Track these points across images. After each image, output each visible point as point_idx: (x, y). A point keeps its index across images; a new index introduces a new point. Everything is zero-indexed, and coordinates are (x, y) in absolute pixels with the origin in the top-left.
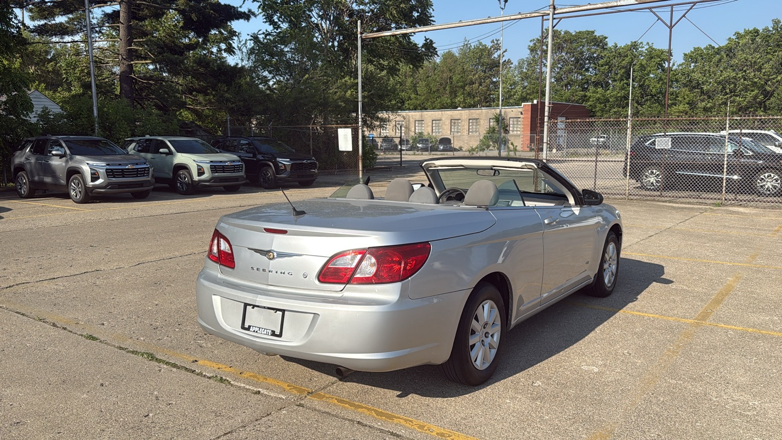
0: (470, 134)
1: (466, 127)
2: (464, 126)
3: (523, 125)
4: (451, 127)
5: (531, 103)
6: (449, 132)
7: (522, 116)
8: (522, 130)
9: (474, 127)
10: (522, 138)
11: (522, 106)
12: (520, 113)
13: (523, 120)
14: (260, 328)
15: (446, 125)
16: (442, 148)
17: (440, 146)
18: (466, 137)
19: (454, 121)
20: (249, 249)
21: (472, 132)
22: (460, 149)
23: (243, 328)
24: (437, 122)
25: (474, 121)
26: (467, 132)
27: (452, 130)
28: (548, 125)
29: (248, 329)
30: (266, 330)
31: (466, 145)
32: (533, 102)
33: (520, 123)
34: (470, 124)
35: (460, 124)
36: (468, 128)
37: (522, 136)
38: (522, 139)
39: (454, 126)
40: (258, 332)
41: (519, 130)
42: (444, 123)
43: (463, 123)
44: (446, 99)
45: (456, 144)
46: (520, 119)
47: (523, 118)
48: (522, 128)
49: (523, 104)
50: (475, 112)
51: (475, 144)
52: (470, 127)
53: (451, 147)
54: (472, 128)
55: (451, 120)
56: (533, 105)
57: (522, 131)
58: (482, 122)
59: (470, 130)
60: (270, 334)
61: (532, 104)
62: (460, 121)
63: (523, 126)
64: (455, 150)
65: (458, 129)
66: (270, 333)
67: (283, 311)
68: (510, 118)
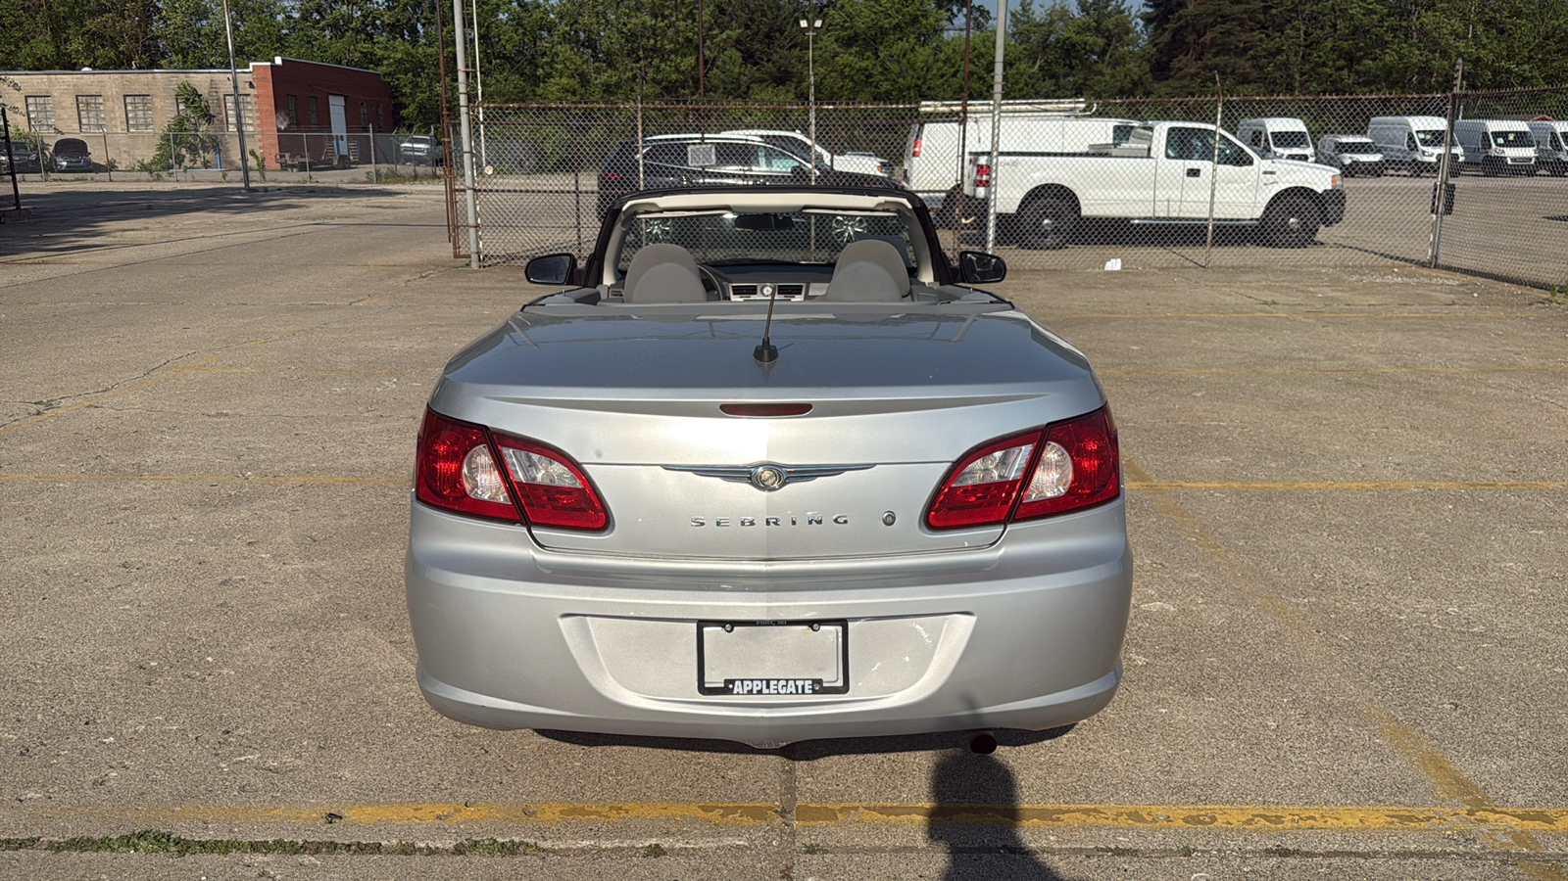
0: (132, 130)
1: (120, 113)
2: (112, 111)
3: (257, 111)
4: (79, 115)
5: (269, 64)
6: (77, 126)
7: (252, 92)
8: (259, 122)
9: (140, 114)
10: (260, 140)
11: (251, 69)
12: (247, 85)
13: (255, 99)
14: (768, 681)
15: (63, 108)
16: (65, 163)
17: (59, 159)
18: (123, 139)
19: (84, 101)
20: (667, 467)
21: (136, 126)
22: (110, 167)
23: (703, 689)
24: (42, 100)
25: (137, 100)
26: (125, 126)
27: (84, 121)
28: (468, 113)
29: (726, 689)
30: (791, 683)
31: (125, 156)
32: (273, 61)
33: (249, 107)
34: (129, 108)
35: (102, 108)
36: (124, 116)
37: (260, 137)
38: (261, 144)
39: (88, 111)
40: (765, 691)
41: (251, 122)
42: (60, 103)
43: (110, 104)
44: (43, 47)
45: (97, 155)
46: (249, 99)
47: (255, 96)
48: (258, 118)
49: (251, 64)
50: (139, 80)
51: (149, 154)
52: (130, 115)
53: (89, 162)
54: (136, 117)
55: (77, 96)
56: (274, 67)
57: (258, 125)
58: (158, 103)
59: (131, 122)
60: (807, 691)
61: (271, 66)
62: (101, 100)
63: (258, 114)
64: (97, 168)
65: (97, 117)
66: (807, 687)
67: (843, 623)
68: (225, 95)
